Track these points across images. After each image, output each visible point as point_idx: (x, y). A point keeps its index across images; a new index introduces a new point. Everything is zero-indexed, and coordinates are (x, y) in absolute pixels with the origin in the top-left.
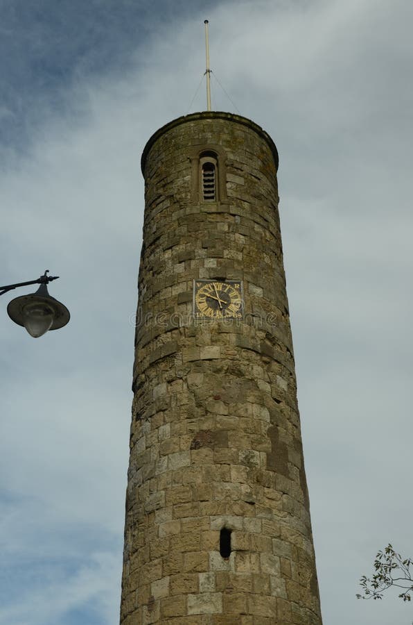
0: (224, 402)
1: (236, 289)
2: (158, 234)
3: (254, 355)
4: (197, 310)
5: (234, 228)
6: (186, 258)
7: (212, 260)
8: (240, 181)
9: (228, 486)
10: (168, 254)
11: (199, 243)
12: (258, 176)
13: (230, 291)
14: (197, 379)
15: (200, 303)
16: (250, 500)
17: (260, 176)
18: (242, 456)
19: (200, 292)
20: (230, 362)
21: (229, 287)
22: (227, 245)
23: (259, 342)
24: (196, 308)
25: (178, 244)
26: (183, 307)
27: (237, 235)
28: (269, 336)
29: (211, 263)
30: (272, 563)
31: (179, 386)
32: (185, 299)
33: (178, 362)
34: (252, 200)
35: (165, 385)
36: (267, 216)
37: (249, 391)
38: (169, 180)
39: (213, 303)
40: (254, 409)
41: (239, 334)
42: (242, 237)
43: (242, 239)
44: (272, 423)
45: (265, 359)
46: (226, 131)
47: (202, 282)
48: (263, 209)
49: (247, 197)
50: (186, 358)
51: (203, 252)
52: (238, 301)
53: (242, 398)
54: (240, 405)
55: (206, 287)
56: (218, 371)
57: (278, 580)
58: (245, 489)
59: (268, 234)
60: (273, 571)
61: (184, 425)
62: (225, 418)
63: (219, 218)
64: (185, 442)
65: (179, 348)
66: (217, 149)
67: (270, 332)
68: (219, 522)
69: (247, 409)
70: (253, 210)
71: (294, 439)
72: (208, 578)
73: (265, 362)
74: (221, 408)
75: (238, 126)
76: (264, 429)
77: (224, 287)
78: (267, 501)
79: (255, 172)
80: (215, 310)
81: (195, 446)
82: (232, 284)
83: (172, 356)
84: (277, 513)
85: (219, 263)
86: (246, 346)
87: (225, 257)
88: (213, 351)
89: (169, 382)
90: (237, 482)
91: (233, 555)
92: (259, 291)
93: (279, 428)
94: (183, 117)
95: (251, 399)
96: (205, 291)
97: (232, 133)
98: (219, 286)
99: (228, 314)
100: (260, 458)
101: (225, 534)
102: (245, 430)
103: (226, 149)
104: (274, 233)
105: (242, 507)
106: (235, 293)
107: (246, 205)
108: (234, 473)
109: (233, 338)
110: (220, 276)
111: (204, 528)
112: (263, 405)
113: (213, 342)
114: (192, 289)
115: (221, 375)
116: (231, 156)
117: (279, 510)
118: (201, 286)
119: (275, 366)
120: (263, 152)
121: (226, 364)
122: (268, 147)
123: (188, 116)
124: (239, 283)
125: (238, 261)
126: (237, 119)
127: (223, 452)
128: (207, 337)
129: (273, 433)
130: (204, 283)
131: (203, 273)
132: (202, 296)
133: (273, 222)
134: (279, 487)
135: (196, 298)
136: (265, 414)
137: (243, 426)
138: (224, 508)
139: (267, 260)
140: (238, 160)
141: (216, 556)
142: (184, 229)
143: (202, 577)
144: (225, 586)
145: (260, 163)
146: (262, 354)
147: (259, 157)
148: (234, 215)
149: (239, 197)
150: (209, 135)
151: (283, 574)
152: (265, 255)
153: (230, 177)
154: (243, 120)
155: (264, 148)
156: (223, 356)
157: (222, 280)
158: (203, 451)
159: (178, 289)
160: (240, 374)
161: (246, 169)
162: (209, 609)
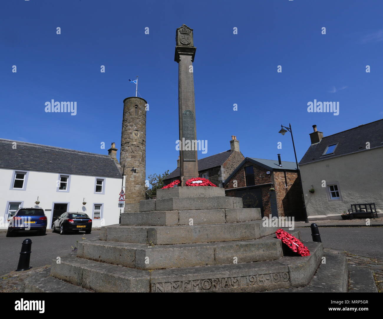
1: (139, 132)
2: (127, 119)
3: (141, 144)
4: (133, 136)
5: (139, 121)
6: (132, 126)
8: (141, 111)
9: (136, 164)
10: (129, 124)
11: (134, 123)
14: (132, 147)
18: (138, 159)
22: (138, 124)
25: (130, 123)
26: (131, 135)
28: (143, 141)
29: (136, 127)
30: (141, 174)
31: (129, 148)
32: (131, 133)
33: (130, 144)
38: (130, 109)
39: (135, 134)
40: (140, 153)
41: (139, 140)
51: (134, 125)
52: (139, 134)
53: (139, 151)
56: (135, 146)
57: (141, 177)
58: (138, 164)
60: (141, 175)
61: (130, 154)
62: (136, 154)
63: (137, 119)
64: (130, 157)
65: (130, 141)
70: (143, 117)
74: (136, 152)
75: (142, 100)
76: (141, 155)
78: (141, 166)
81: (132, 158)
83: (129, 143)
85: (137, 128)
86: (140, 142)
87: (138, 126)
88: (135, 143)
89: (128, 147)
90: (137, 164)
91: (136, 173)
92: (142, 132)
97: (141, 102)
98: (136, 132)
99: (138, 137)
100: (140, 160)
103: (139, 105)
108: (137, 162)
109: (138, 141)
112: (141, 152)
113: (135, 141)
115: (136, 147)
116: (140, 107)
119: (143, 145)
121: (137, 145)
127: (136, 159)
128: (134, 140)
129: (142, 156)
130: (134, 131)
131: (134, 129)
134: (143, 164)
135: (133, 133)
137: (138, 155)
142: (132, 120)
143: (132, 176)
144: (135, 177)
147: (144, 106)
148: (140, 119)
149: (141, 115)
150: (137, 102)
157: (137, 131)
158: (133, 158)
159: (130, 131)
160: (139, 147)
161: (142, 109)
162: (133, 180)
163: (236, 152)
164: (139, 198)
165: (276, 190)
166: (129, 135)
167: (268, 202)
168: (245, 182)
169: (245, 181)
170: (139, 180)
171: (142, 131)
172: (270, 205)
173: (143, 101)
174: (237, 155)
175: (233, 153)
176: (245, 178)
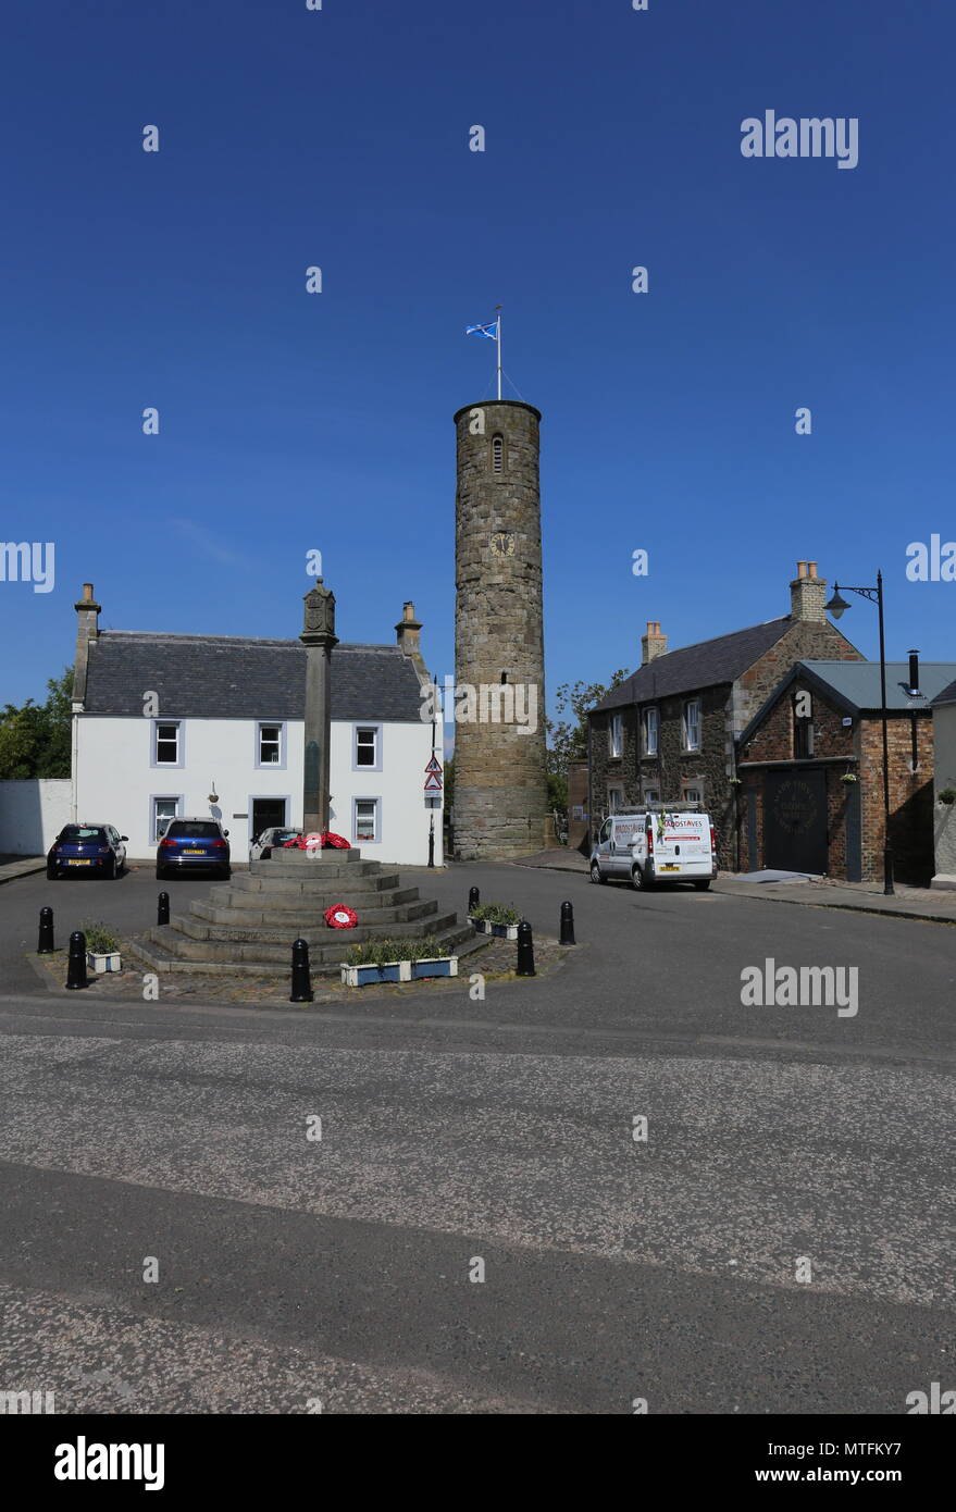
0: (505, 608)
1: (512, 538)
2: (470, 491)
3: (520, 579)
4: (491, 551)
5: (512, 494)
6: (485, 516)
7: (500, 517)
8: (516, 455)
9: (505, 653)
10: (474, 510)
11: (493, 506)
12: (527, 447)
13: (510, 539)
14: (491, 594)
15: (493, 547)
16: (515, 659)
18: (513, 637)
19: (493, 540)
21: (509, 536)
22: (508, 507)
23: (523, 571)
25: (480, 504)
26: (483, 549)
28: (530, 566)
29: (499, 521)
31: (481, 596)
32: (484, 544)
33: (481, 582)
35: (474, 595)
36: (531, 479)
37: (517, 600)
38: (475, 451)
39: (499, 546)
40: (519, 612)
41: (513, 567)
42: (516, 499)
44: (529, 618)
45: (526, 580)
46: (509, 414)
48: (529, 474)
49: (519, 468)
50: (486, 582)
51: (493, 512)
52: (513, 545)
53: (514, 606)
54: (513, 609)
55: (496, 536)
56: (502, 590)
58: (513, 654)
59: (531, 492)
61: (485, 619)
62: (505, 617)
63: (503, 487)
64: (486, 629)
65: (482, 574)
66: (502, 431)
67: (530, 562)
68: (501, 670)
69: (516, 611)
70: (524, 477)
74: (503, 613)
75: (516, 409)
76: (525, 621)
77: (506, 536)
78: (523, 658)
79: (525, 445)
80: (501, 552)
81: (491, 632)
82: (511, 534)
83: (478, 579)
84: (528, 664)
85: (504, 521)
86: (516, 575)
87: (507, 515)
88: (499, 579)
89: (477, 594)
90: (509, 651)
92: (524, 536)
93: (533, 623)
95: (518, 605)
96: (496, 539)
97: (512, 416)
98: (503, 536)
99: (508, 554)
100: (521, 637)
102: (515, 623)
103: (509, 431)
104: (537, 490)
105: (512, 663)
106: (512, 540)
107: (519, 474)
108: (508, 647)
109: (509, 570)
110: (504, 529)
111: (495, 673)
112: (525, 608)
113: (499, 573)
114: (489, 538)
115: (503, 593)
116: (511, 437)
117: (529, 662)
118: (494, 536)
119: (531, 583)
120: (531, 423)
121: (507, 586)
124: (514, 533)
125: (513, 518)
127: (504, 635)
128: (496, 569)
129: (528, 623)
130: (495, 534)
131: (495, 527)
132: (494, 543)
133: (536, 482)
135: (491, 544)
137: (514, 621)
138: (503, 664)
139: (530, 512)
140: (515, 439)
142: (484, 493)
145: (529, 436)
146: (524, 578)
148: (512, 484)
149: (515, 469)
150: (498, 419)
153: (510, 454)
155: (532, 421)
156: (505, 581)
157: (504, 532)
158: (494, 635)
159: (481, 536)
160: (512, 591)
161: (520, 444)
163: (805, 624)
164: (520, 769)
165: (863, 782)
166: (477, 550)
167: (839, 817)
168: (792, 745)
169: (792, 740)
171: (524, 533)
172: (843, 829)
173: (522, 410)
174: (810, 636)
175: (794, 632)
176: (792, 731)
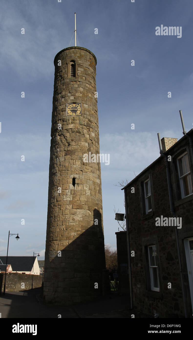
0: (75, 142)
1: (80, 106)
3: (84, 126)
4: (68, 113)
5: (80, 86)
6: (65, 97)
7: (72, 97)
8: (82, 70)
9: (75, 166)
11: (69, 91)
12: (88, 67)
13: (78, 106)
15: (69, 111)
16: (81, 170)
17: (89, 67)
19: (69, 107)
20: (77, 129)
21: (77, 105)
22: (77, 92)
23: (86, 122)
24: (67, 112)
25: (63, 92)
26: (63, 112)
27: (80, 88)
29: (72, 98)
30: (87, 187)
32: (64, 110)
34: (86, 76)
36: (91, 81)
37: (82, 138)
39: (72, 110)
40: (83, 143)
41: (80, 120)
42: (82, 88)
43: (81, 89)
44: (89, 147)
45: (88, 127)
46: (78, 53)
47: (69, 104)
48: (90, 79)
49: (84, 75)
50: (64, 128)
51: (70, 94)
52: (80, 109)
53: (80, 140)
54: (79, 142)
55: (70, 106)
56: (73, 132)
57: (88, 191)
58: (80, 167)
59: (91, 87)
60: (87, 189)
62: (74, 146)
63: (74, 83)
64: (63, 154)
65: (62, 125)
66: (75, 59)
67: (90, 119)
68: (72, 176)
69: (81, 144)
70: (86, 79)
71: (96, 151)
72: (69, 191)
73: (88, 129)
74: (73, 143)
75: (82, 51)
76: (86, 149)
77: (76, 105)
78: (86, 170)
79: (87, 66)
80: (73, 113)
81: (66, 155)
82: (78, 104)
84: (89, 173)
85: (75, 98)
86: (81, 124)
87: (76, 95)
88: (71, 126)
89: (59, 136)
90: (78, 165)
91: (76, 185)
92: (87, 106)
93: (91, 148)
94: (65, 49)
95: (82, 140)
96: (70, 107)
97: (80, 53)
98: (74, 105)
99: (77, 114)
101: (74, 179)
102: (80, 150)
103: (78, 59)
104: (93, 86)
105: (79, 172)
106: (79, 107)
107: (84, 78)
108: (77, 162)
109: (78, 121)
110: (74, 102)
111: (68, 178)
112: (86, 142)
113: (72, 123)
114: (66, 106)
116: (80, 62)
117: (90, 172)
118: (69, 106)
119: (91, 129)
120: (90, 59)
121: (75, 130)
122: (93, 57)
123: (66, 48)
124: (81, 104)
125: (80, 97)
126: (82, 48)
127: (73, 156)
128: (70, 121)
129: (89, 150)
130: (70, 104)
131: (69, 101)
132: (69, 108)
133: (93, 83)
134: (90, 166)
135: (67, 110)
136: (87, 144)
137: (80, 148)
138: (73, 172)
139: (90, 95)
140: (82, 63)
141: (71, 186)
143: (67, 191)
144: (74, 193)
145: (89, 63)
146: (87, 126)
147: (89, 61)
148: (80, 82)
149: (81, 75)
150: (73, 55)
151: (89, 189)
152: (89, 94)
153: (79, 69)
154: (84, 49)
155: (91, 58)
156: (75, 128)
158: (68, 156)
160: (80, 133)
161: (84, 65)
162: (69, 199)
166: (60, 114)
170: (83, 199)
173: (85, 52)
